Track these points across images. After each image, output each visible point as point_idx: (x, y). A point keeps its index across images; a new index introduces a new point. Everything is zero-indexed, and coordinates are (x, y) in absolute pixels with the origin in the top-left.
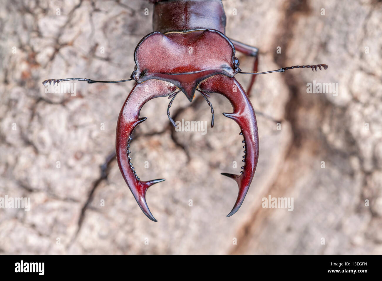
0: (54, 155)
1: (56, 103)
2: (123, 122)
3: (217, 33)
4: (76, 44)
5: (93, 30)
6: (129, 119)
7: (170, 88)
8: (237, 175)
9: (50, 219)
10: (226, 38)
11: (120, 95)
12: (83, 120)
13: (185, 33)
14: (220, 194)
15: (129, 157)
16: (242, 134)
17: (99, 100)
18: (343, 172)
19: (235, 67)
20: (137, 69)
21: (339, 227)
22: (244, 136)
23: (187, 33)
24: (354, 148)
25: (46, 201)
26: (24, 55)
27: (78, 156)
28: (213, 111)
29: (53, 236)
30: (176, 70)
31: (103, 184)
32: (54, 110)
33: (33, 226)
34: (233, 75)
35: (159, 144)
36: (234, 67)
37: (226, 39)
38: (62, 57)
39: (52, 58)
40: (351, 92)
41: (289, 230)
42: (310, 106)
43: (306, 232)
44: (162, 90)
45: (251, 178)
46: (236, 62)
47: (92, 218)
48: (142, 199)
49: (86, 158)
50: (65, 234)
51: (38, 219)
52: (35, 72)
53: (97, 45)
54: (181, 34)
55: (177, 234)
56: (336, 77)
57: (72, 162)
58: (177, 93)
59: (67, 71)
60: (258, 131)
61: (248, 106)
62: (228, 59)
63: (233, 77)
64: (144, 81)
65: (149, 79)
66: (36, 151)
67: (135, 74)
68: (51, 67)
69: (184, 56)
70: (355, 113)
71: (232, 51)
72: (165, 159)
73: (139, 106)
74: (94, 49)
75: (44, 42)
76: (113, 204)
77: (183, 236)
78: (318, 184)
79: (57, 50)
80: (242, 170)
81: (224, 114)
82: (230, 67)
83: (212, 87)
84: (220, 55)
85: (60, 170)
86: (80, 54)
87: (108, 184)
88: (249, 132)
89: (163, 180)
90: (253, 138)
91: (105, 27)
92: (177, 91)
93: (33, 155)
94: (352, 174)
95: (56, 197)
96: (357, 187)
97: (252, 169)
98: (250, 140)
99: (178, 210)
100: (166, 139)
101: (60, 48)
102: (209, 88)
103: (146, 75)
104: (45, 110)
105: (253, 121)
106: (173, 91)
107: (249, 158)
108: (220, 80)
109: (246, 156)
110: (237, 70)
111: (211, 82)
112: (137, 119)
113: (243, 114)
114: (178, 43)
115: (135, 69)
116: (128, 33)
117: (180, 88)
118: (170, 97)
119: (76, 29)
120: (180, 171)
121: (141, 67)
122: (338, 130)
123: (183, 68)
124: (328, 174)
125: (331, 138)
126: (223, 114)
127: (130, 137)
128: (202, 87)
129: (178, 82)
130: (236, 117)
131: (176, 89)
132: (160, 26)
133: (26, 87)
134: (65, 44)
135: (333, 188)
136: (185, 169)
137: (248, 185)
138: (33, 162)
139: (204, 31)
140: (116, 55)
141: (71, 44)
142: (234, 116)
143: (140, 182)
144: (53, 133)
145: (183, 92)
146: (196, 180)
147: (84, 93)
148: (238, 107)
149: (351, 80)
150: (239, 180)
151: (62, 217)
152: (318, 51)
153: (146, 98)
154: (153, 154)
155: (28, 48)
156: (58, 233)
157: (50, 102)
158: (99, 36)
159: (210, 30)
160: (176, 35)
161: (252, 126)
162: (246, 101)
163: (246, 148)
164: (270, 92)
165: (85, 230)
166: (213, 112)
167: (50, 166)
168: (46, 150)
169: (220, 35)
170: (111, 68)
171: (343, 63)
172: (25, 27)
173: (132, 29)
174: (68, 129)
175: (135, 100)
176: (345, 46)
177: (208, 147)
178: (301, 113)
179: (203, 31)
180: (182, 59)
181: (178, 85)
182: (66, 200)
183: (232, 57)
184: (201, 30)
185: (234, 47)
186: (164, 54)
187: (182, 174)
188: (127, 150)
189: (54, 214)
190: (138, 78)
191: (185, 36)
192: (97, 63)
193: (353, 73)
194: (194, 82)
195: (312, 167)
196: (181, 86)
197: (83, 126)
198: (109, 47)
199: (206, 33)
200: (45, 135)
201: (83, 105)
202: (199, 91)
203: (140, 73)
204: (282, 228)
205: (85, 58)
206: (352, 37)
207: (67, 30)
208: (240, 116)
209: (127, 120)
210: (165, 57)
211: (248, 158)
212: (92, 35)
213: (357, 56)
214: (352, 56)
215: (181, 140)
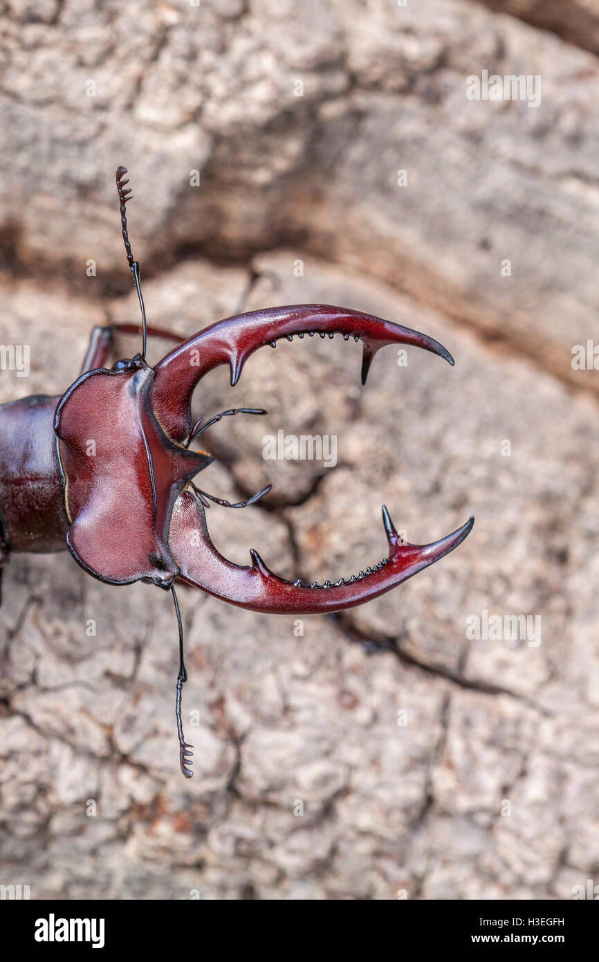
0: (352, 753)
1: (239, 755)
2: (265, 601)
3: (62, 410)
4: (107, 719)
5: (76, 684)
6: (257, 589)
7: (185, 505)
8: (364, 350)
9: (489, 756)
10: (71, 390)
11: (214, 619)
12: (270, 696)
13: (67, 479)
14: (415, 396)
15: (337, 584)
16: (274, 341)
17: (227, 664)
18: (354, 135)
19: (131, 368)
20: (150, 576)
21: (474, 137)
22: (278, 337)
23: (67, 476)
24: (302, 114)
25: (450, 765)
26: (139, 829)
27: (349, 701)
28: (232, 412)
29: (524, 746)
30: (146, 492)
31: (406, 646)
32: (253, 758)
33: (505, 790)
34: (149, 370)
35: (314, 530)
36: (132, 370)
37: (75, 390)
38: (138, 746)
39: (142, 769)
40: (181, 127)
41: (485, 245)
42: (217, 215)
43: (487, 208)
44: (192, 521)
45: (367, 318)
46: (121, 365)
47: (482, 666)
48: (428, 552)
49: (353, 683)
50: (518, 722)
51: (490, 781)
52: (174, 805)
53: (108, 674)
54: (70, 487)
55: (505, 482)
56: (149, 160)
57: (363, 715)
58: (196, 490)
59: (168, 735)
60: (265, 309)
61: (214, 334)
62: (116, 383)
63: (154, 369)
64: (173, 560)
65: (168, 550)
66: (344, 792)
67: (160, 580)
68: (160, 770)
69: (116, 477)
70: (223, 114)
71: (99, 374)
72: (345, 515)
73: (228, 568)
74: (118, 681)
75: (107, 789)
76: (449, 622)
77: (509, 468)
78: (384, 188)
79: (125, 759)
80: (351, 338)
81: (233, 383)
82: (132, 377)
83: (178, 414)
84: (108, 401)
85: (381, 738)
86: (129, 710)
87: (406, 634)
88: (268, 327)
89: (385, 511)
90: (280, 318)
91: (70, 659)
92: (193, 489)
93: (352, 800)
94: (358, 115)
95: (441, 745)
96: (383, 103)
97: (346, 317)
98: (287, 325)
99: (453, 483)
100: (302, 517)
101: (119, 752)
102: (181, 421)
103: (161, 557)
104: (255, 778)
105: (244, 320)
106: (193, 499)
107: (323, 323)
108: (164, 397)
109: (320, 331)
110: (138, 363)
111: (168, 417)
112: (255, 571)
113: (232, 343)
114: (89, 493)
115: (150, 583)
116: (78, 609)
117: (186, 483)
118: (206, 504)
119: (76, 720)
120: (370, 483)
121: (144, 570)
122: (264, 150)
123: (140, 478)
124: (360, 166)
125: (281, 164)
126: (233, 386)
127: (296, 584)
128: (179, 436)
129: (172, 487)
130: (238, 357)
131: (188, 492)
132: (57, 535)
133: (207, 821)
134: (110, 741)
135: (389, 156)
136: (364, 472)
137: (384, 324)
138: (367, 797)
139: (60, 438)
140: (128, 632)
141: (108, 728)
142: (238, 361)
143: (391, 557)
144: (303, 759)
145: (192, 478)
146: (387, 447)
147: (212, 696)
148: (217, 354)
149: (153, 127)
150: (372, 344)
151: (482, 730)
152: (97, 203)
153: (210, 553)
154: (336, 542)
155: (123, 823)
156: (517, 737)
157: (237, 768)
158: (90, 671)
159: (57, 424)
160: (72, 498)
161: (255, 321)
162: (202, 339)
163: (304, 332)
164: (189, 299)
165: (509, 679)
166: (234, 411)
167: (375, 762)
168: (341, 771)
169: (65, 403)
170: (155, 640)
171: (118, 146)
172: (79, 831)
173: (70, 600)
174: (293, 726)
175: (217, 577)
176: (83, 144)
177: (314, 425)
178: (234, 232)
179: (61, 441)
180: (120, 482)
181: (178, 488)
182: (445, 724)
183: (111, 375)
184: (58, 446)
185: (90, 371)
186: (114, 521)
187: (378, 477)
188: (323, 588)
189: (477, 746)
190: (168, 574)
191: (72, 479)
192: (147, 672)
193: (139, 124)
194: (170, 453)
195: (348, 203)
196: (180, 480)
197: (284, 695)
198: (111, 648)
199: (63, 433)
200: (307, 775)
201: (239, 697)
202: (189, 442)
203: (156, 569)
204: (483, 260)
205: (137, 698)
206: (62, 131)
207: (80, 740)
208: (235, 349)
209: (259, 591)
210: (121, 519)
211: (324, 327)
212: (87, 686)
213: (101, 117)
214: (103, 127)
215: (303, 484)
